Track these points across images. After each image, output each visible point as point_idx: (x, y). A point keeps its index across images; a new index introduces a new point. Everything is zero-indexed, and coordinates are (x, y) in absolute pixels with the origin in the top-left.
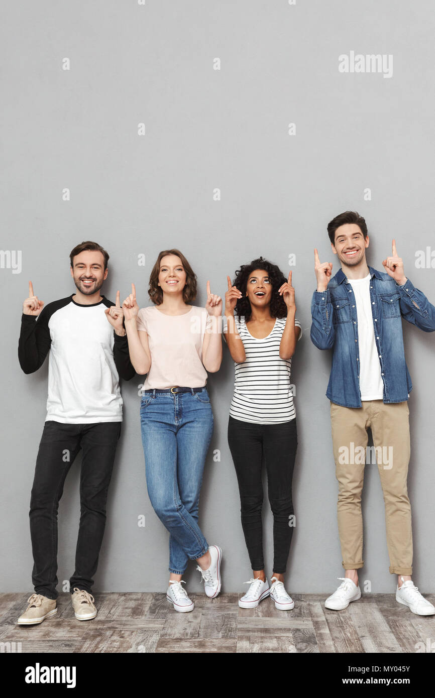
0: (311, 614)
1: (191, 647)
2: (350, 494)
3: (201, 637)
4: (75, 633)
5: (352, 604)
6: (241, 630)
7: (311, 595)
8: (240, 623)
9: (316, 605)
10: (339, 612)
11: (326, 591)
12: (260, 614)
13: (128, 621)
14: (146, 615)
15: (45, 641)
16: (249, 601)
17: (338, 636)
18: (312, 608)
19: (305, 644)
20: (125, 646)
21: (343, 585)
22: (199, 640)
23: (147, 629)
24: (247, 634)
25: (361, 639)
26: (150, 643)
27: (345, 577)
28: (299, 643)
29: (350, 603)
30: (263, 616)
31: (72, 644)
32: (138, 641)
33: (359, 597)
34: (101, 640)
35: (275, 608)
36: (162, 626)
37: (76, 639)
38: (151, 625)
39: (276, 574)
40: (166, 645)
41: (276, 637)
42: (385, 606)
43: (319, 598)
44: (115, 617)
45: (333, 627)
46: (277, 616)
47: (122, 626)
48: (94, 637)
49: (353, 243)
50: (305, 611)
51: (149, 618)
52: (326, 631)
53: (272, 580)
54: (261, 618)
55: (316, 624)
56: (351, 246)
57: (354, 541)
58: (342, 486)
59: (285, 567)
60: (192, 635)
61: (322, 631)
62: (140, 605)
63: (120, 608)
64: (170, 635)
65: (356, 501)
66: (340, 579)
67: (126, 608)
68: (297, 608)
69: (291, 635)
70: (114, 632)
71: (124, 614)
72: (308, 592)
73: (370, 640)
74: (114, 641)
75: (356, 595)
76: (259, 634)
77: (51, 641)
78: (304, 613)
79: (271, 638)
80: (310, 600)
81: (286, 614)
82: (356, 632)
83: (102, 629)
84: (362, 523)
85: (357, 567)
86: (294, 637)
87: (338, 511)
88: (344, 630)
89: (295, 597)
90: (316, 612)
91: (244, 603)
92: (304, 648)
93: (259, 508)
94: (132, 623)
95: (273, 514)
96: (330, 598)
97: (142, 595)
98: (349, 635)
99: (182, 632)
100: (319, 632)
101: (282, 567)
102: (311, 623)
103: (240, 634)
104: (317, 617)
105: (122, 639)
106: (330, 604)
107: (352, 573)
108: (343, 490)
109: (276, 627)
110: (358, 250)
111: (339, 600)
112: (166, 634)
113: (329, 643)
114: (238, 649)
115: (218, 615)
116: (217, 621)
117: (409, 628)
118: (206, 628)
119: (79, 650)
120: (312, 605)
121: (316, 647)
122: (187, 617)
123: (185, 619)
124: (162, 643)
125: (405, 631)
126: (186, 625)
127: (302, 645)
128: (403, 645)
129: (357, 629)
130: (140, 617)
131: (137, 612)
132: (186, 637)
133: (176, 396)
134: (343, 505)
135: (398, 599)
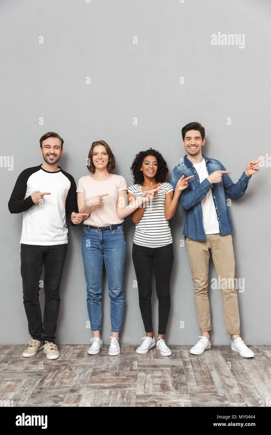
0: (182, 357)
1: (111, 376)
2: (202, 288)
3: (117, 370)
5: (206, 352)
6: (140, 366)
7: (182, 346)
8: (140, 362)
9: (185, 352)
10: (198, 356)
11: (192, 344)
12: (152, 357)
13: (75, 361)
14: (85, 357)
15: (26, 372)
16: (142, 349)
17: (197, 369)
18: (183, 353)
19: (177, 374)
20: (72, 375)
21: (201, 340)
22: (115, 372)
23: (85, 366)
24: (144, 368)
25: (210, 371)
26: (87, 374)
27: (202, 336)
28: (174, 373)
29: (205, 350)
30: (154, 358)
31: (41, 374)
32: (80, 372)
33: (210, 347)
34: (59, 372)
36: (95, 364)
37: (44, 371)
38: (88, 363)
39: (160, 335)
40: (97, 374)
41: (161, 370)
42: (225, 353)
43: (187, 348)
44: (67, 359)
45: (194, 364)
46: (162, 359)
47: (71, 364)
48: (55, 370)
49: (195, 142)
50: (178, 355)
51: (87, 359)
52: (190, 366)
53: (158, 338)
54: (152, 359)
55: (185, 363)
56: (193, 143)
57: (206, 315)
59: (165, 330)
60: (112, 369)
61: (188, 367)
62: (82, 352)
63: (71, 353)
64: (99, 369)
65: (205, 292)
66: (199, 337)
67: (74, 353)
68: (174, 353)
69: (169, 369)
70: (66, 367)
71: (72, 357)
72: (181, 344)
73: (215, 372)
74: (66, 372)
75: (209, 346)
76: (152, 368)
77: (30, 372)
78: (178, 356)
79: (158, 371)
80: (181, 349)
82: (207, 367)
83: (59, 366)
85: (209, 330)
86: (171, 370)
87: (195, 299)
88: (200, 366)
90: (185, 356)
91: (139, 351)
92: (177, 376)
93: (149, 298)
94: (77, 362)
95: (158, 300)
96: (193, 348)
97: (84, 346)
98: (203, 369)
99: (106, 367)
100: (186, 367)
101: (164, 330)
102: (182, 362)
103: (140, 368)
104: (185, 358)
105: (71, 371)
106: (193, 351)
107: (206, 334)
108: (198, 287)
109: (161, 364)
110: (197, 147)
111: (198, 349)
112: (97, 369)
113: (192, 373)
114: (138, 376)
115: (127, 357)
116: (127, 361)
117: (239, 365)
118: (120, 365)
119: (45, 377)
120: (182, 352)
121: (184, 375)
122: (109, 358)
123: (108, 360)
124: (94, 374)
125: (236, 366)
126: (108, 363)
127: (176, 375)
128: (234, 375)
129: (208, 365)
130: (82, 358)
131: (80, 355)
132: (108, 371)
133: (101, 232)
134: (198, 295)
135: (233, 349)
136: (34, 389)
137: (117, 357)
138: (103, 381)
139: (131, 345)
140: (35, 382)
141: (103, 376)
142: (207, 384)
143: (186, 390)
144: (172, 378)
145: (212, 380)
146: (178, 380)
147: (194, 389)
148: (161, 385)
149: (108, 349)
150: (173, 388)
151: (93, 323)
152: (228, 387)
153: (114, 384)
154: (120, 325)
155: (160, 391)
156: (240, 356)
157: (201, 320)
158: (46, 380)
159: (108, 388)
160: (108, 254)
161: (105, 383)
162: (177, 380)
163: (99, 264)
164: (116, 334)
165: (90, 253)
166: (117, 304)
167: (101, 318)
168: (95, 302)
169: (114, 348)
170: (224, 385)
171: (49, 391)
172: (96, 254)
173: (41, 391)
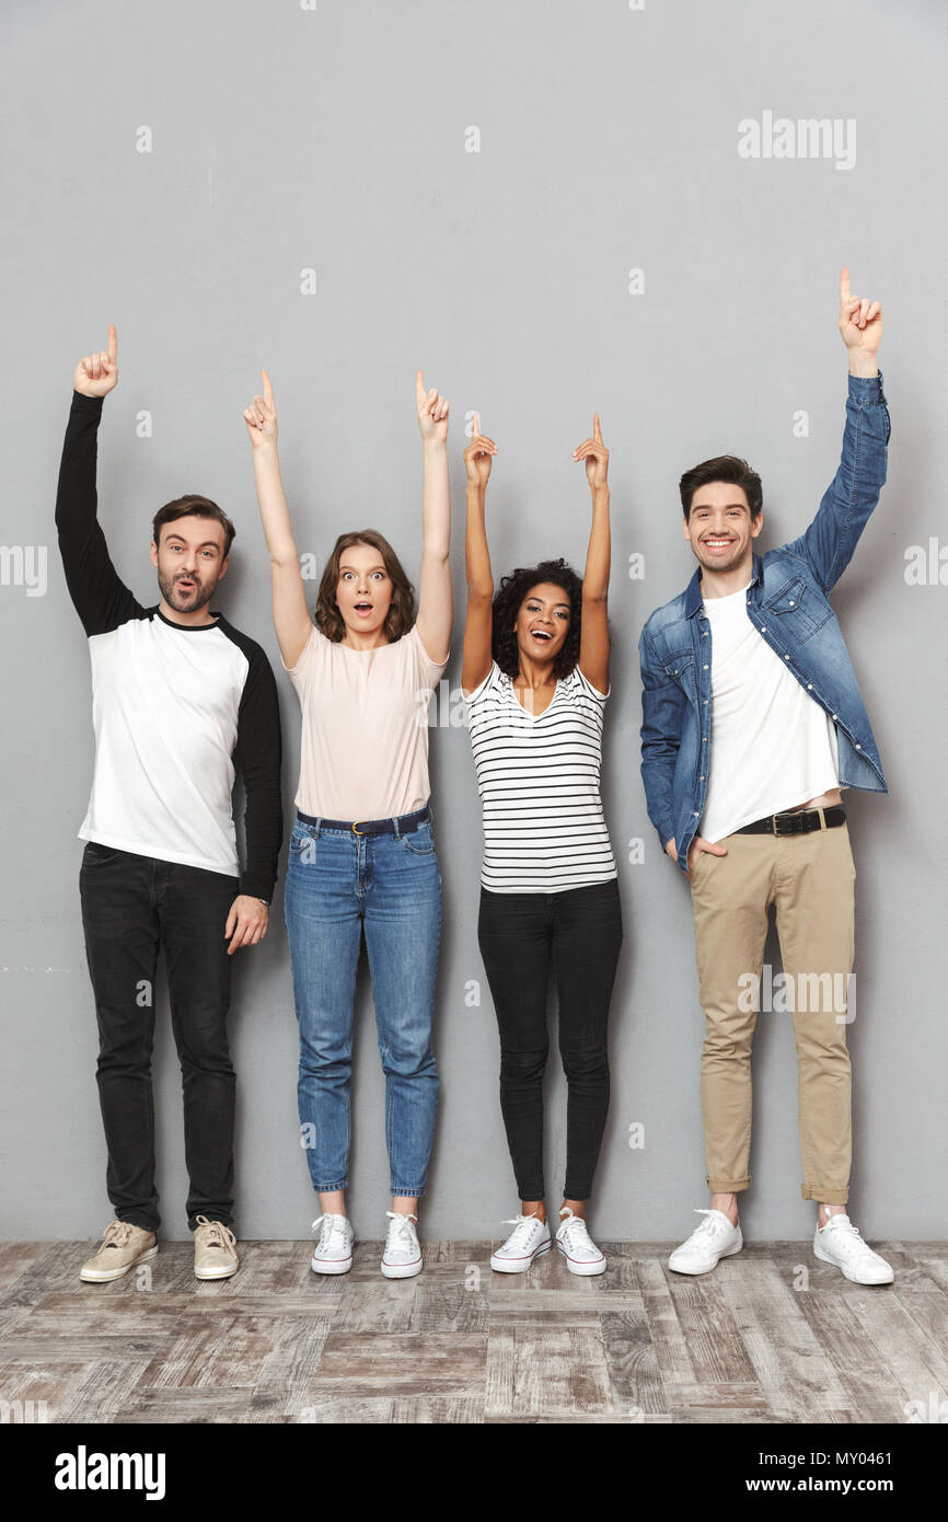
0: (640, 1284)
1: (393, 1349)
2: (728, 1041)
3: (414, 1329)
4: (155, 1323)
5: (723, 1263)
6: (495, 1315)
7: (641, 1244)
8: (495, 1301)
9: (651, 1265)
11: (671, 1237)
12: (536, 1283)
13: (265, 1298)
14: (301, 1286)
15: (95, 1338)
16: (512, 1257)
17: (695, 1325)
18: (643, 1270)
19: (626, 1343)
20: (258, 1349)
21: (706, 1223)
22: (409, 1335)
23: (303, 1314)
24: (509, 1324)
25: (741, 1332)
26: (309, 1343)
27: (710, 1209)
28: (614, 1340)
29: (721, 1260)
30: (541, 1288)
31: (150, 1345)
32: (286, 1337)
33: (738, 1248)
34: (209, 1337)
35: (567, 1272)
36: (336, 1308)
37: (158, 1334)
38: (313, 1307)
39: (569, 1201)
40: (343, 1345)
41: (568, 1329)
42: (791, 1267)
43: (657, 1251)
44: (237, 1290)
45: (684, 1308)
46: (571, 1287)
47: (253, 1308)
48: (196, 1330)
49: (725, 525)
50: (628, 1277)
51: (309, 1292)
52: (670, 1316)
53: (561, 1213)
54: (537, 1290)
55: (651, 1304)
56: (718, 529)
57: (732, 1137)
58: (712, 1026)
59: (589, 1187)
60: (397, 1326)
61: (663, 1317)
62: (291, 1265)
63: (249, 1271)
64: (351, 1326)
65: (740, 1055)
66: (700, 1211)
67: (262, 1272)
68: (612, 1271)
69: (598, 1325)
70: (237, 1319)
71: (256, 1284)
72: (636, 1238)
73: (759, 1335)
74: (236, 1338)
75: (733, 1244)
76: (534, 1323)
77: (108, 1337)
78: (625, 1280)
79: (558, 1331)
80: (638, 1255)
81: (589, 1283)
82: (731, 1318)
83: (212, 1315)
84: (750, 1100)
85: (737, 1188)
86: (606, 1330)
87: (702, 1075)
88: (706, 1314)
89: (608, 1249)
90: (651, 1278)
91: (500, 1262)
92: (625, 1350)
94: (273, 1302)
95: (568, 1080)
96: (680, 1250)
97: (294, 1247)
98: (717, 1324)
99: (376, 1319)
100: (655, 1318)
101: (584, 1187)
102: (641, 1300)
103: (493, 1323)
104: (652, 1288)
105: (252, 1334)
106: (679, 1262)
107: (726, 1201)
108: (714, 1034)
109: (568, 1308)
110: (732, 541)
111: (698, 1253)
112: (343, 1324)
113: (677, 1340)
114: (489, 1352)
115: (449, 1285)
116: (447, 1297)
117: (840, 1310)
118: (425, 1310)
119: (163, 1356)
120: (642, 1265)
121: (649, 1348)
122: (385, 1289)
123: (383, 1293)
124: (334, 1343)
125: (832, 1316)
126: (383, 1305)
127: (622, 1346)
128: (826, 1344)
129: (734, 1311)
130: (290, 1289)
131: (283, 1279)
132: (384, 1331)
133: (362, 839)
134: (712, 1063)
135: (819, 1253)
136: (124, 1395)
137: (414, 1283)
138: (365, 1367)
139: (462, 1242)
140: (126, 1371)
141: (365, 1350)
142: (730, 1378)
143: (660, 1396)
144: (608, 1355)
145: (749, 1363)
146: (630, 1364)
147: (685, 1396)
148: (570, 1380)
149: (379, 1256)
150: (614, 1390)
151: (320, 1163)
152: (805, 1388)
153: (407, 1379)
154: (423, 1169)
155: (569, 1403)
156: (845, 1278)
157: (713, 1152)
158: (166, 1366)
159: (385, 1392)
160: (383, 915)
161: (373, 1376)
162: (626, 1364)
163: (346, 955)
164: (406, 1203)
165: (321, 916)
166: (410, 1095)
167: (346, 1147)
168: (328, 1091)
169: (401, 1253)
170: (792, 1382)
171: (177, 1402)
172: (340, 919)
173: (150, 1403)
